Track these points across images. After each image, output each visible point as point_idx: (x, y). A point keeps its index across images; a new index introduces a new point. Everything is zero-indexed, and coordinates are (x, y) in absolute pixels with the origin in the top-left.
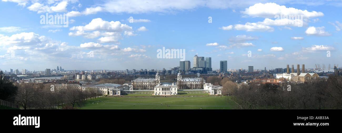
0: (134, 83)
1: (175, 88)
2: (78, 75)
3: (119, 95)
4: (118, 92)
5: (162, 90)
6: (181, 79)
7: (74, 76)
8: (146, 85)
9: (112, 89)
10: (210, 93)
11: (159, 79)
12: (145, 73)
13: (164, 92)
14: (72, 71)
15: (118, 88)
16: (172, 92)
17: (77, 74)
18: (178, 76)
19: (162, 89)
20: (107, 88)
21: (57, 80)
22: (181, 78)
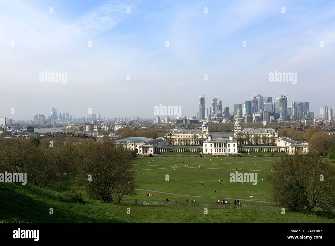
0: (171, 137)
1: (234, 143)
2: (87, 126)
3: (151, 153)
4: (151, 149)
5: (215, 146)
6: (240, 130)
7: (82, 127)
8: (188, 140)
9: (141, 145)
10: (289, 151)
11: (207, 131)
12: (184, 122)
13: (218, 150)
14: (78, 119)
15: (151, 143)
16: (229, 150)
17: (86, 124)
18: (236, 126)
19: (215, 144)
20: (135, 144)
21: (57, 133)
22: (240, 128)
